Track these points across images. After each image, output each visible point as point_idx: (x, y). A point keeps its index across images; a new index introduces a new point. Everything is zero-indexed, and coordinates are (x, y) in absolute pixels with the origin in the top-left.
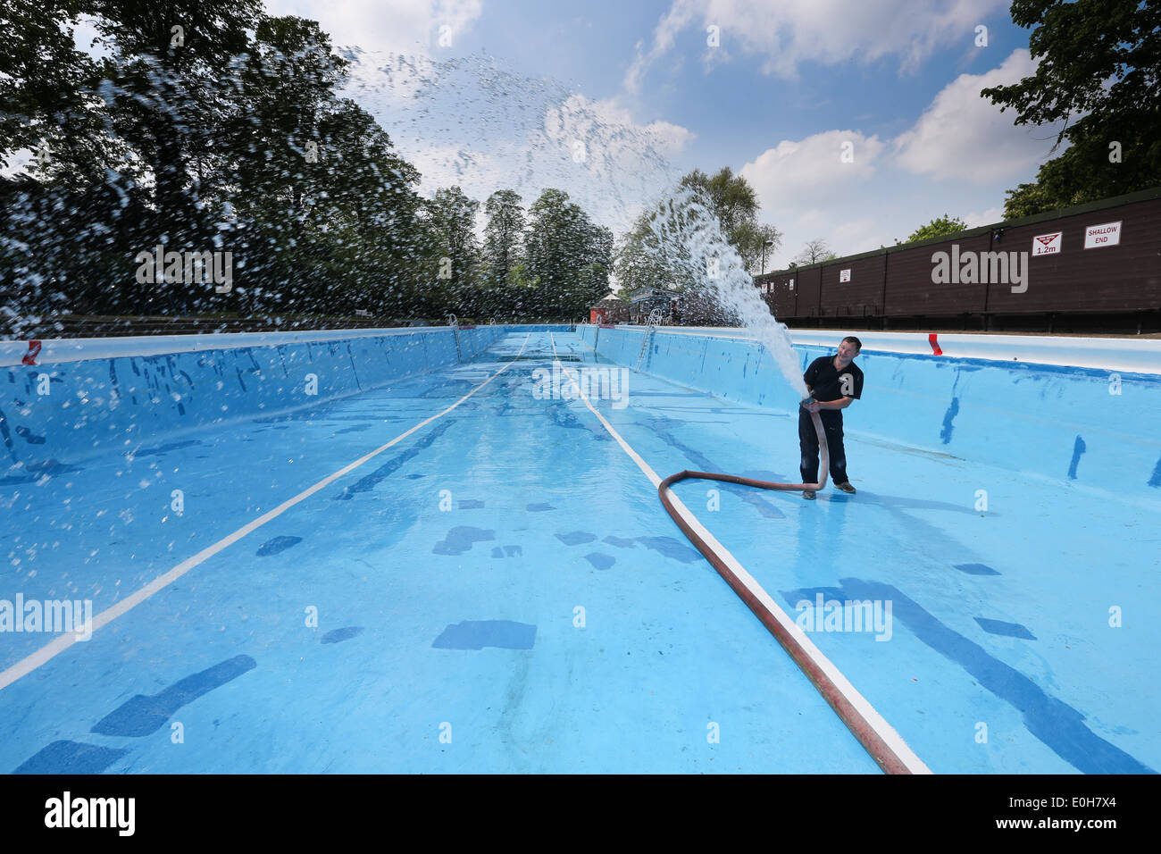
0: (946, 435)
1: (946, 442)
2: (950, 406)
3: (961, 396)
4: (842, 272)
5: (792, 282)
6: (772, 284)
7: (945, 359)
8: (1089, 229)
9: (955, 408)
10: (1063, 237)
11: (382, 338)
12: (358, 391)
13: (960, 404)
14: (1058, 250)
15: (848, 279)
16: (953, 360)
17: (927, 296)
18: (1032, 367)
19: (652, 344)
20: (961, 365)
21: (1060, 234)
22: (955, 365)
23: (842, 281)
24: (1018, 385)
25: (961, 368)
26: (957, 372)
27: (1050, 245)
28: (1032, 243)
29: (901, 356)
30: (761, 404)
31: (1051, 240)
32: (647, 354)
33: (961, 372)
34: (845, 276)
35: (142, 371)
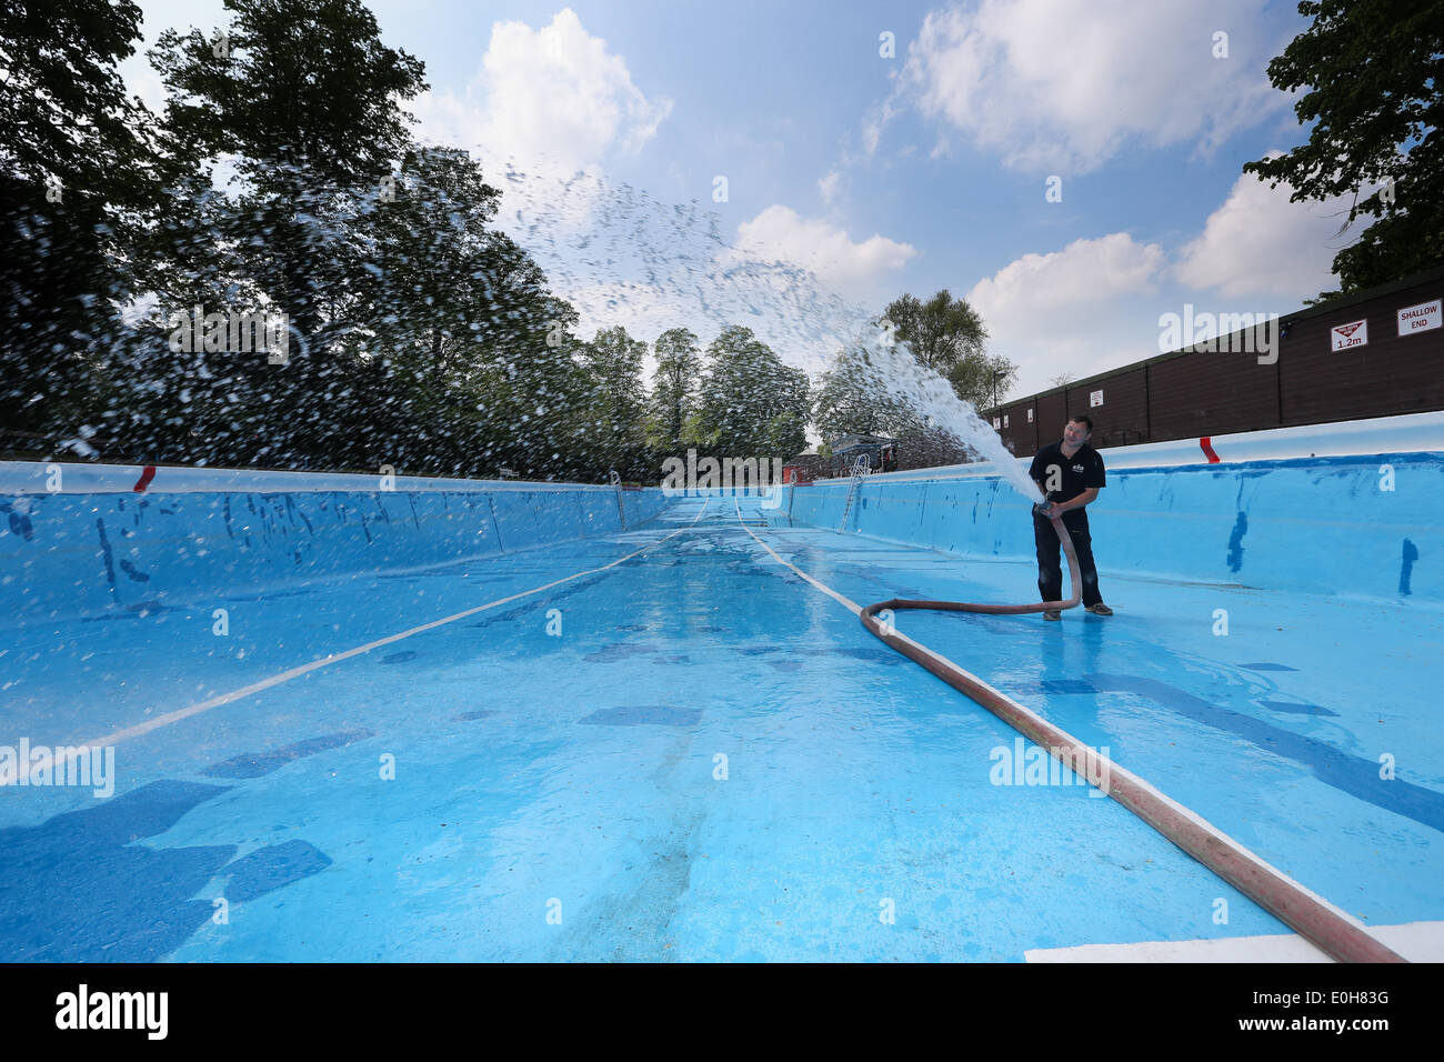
0: (1235, 561)
2: (1235, 523)
3: (1248, 509)
4: (1092, 394)
5: (1030, 412)
6: (1006, 418)
7: (1223, 467)
8: (1401, 312)
9: (1242, 525)
10: (1368, 325)
11: (530, 494)
12: (502, 554)
13: (1249, 519)
14: (1364, 342)
15: (1101, 403)
16: (1233, 467)
18: (1334, 461)
19: (859, 498)
20: (1245, 470)
21: (1364, 322)
22: (1237, 471)
23: (1093, 405)
24: (1320, 485)
25: (1244, 475)
26: (1240, 481)
27: (1352, 337)
28: (1330, 335)
29: (1167, 471)
30: (996, 553)
31: (1354, 330)
33: (1245, 479)
34: (1097, 398)
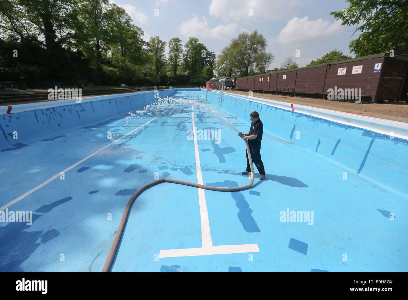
1: (291, 139)
4: (284, 76)
5: (269, 78)
6: (263, 78)
7: (294, 112)
8: (354, 67)
10: (347, 69)
11: (128, 97)
12: (120, 116)
14: (345, 74)
15: (285, 79)
16: (296, 113)
17: (307, 86)
18: (313, 117)
19: (222, 98)
20: (298, 115)
21: (346, 68)
22: (296, 115)
23: (283, 79)
27: (342, 72)
28: (338, 70)
29: (284, 110)
31: (343, 70)
32: (220, 102)
34: (284, 77)
35: (45, 114)
